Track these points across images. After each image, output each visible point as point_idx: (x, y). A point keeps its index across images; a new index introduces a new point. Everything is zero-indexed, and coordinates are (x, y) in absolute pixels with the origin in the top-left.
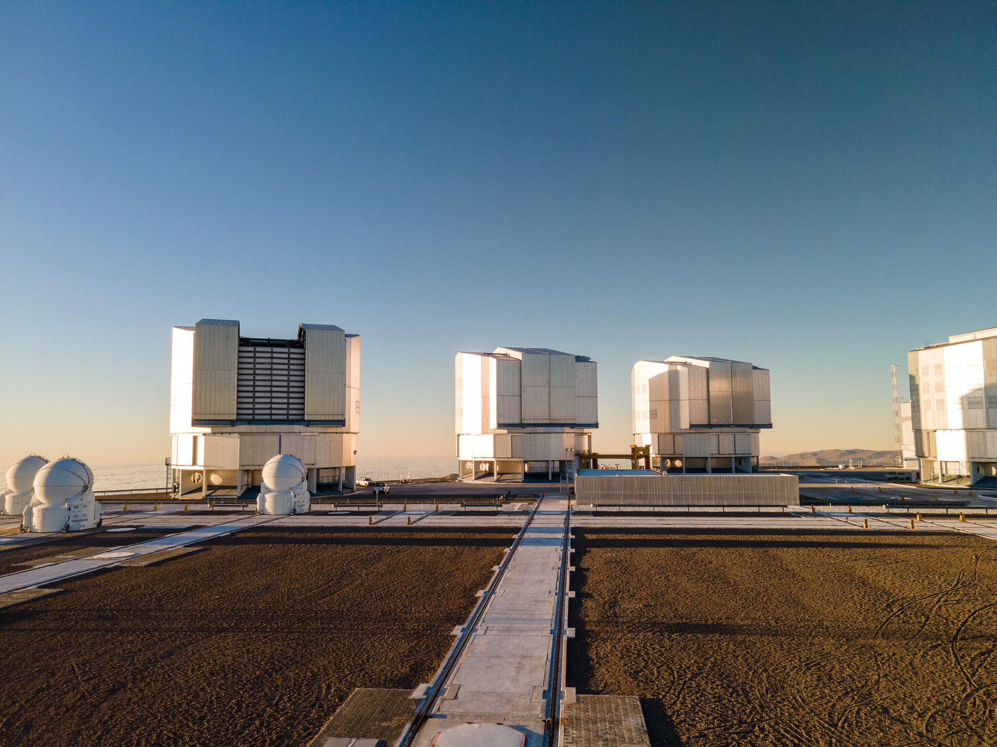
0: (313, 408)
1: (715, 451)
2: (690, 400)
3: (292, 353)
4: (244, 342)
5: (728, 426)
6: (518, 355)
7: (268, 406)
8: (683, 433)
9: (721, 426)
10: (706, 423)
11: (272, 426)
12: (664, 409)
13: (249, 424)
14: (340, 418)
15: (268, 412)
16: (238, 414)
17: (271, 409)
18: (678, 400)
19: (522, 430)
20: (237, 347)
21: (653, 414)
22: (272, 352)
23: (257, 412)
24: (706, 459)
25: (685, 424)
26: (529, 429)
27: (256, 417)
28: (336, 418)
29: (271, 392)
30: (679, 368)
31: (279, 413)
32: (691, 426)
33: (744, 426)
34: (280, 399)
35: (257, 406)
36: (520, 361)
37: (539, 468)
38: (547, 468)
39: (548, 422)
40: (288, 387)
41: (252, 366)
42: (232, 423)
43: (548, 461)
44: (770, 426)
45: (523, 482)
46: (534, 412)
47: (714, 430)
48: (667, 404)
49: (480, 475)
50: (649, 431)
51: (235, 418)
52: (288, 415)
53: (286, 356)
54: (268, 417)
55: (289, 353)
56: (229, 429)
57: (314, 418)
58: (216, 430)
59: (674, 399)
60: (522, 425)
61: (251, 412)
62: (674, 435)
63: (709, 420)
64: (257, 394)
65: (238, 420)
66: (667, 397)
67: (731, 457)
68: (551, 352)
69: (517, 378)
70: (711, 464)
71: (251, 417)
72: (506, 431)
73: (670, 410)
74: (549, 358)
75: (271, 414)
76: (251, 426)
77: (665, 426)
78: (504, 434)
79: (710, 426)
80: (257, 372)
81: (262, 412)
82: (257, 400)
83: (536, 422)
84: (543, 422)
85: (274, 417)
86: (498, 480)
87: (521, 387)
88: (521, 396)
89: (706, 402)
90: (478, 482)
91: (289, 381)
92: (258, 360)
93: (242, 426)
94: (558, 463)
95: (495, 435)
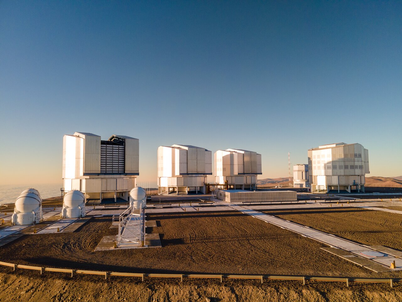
0: (128, 169)
1: (245, 182)
2: (238, 165)
3: (120, 147)
4: (103, 143)
5: (249, 174)
6: (187, 148)
7: (111, 168)
8: (236, 176)
9: (247, 174)
10: (243, 173)
11: (113, 175)
12: (228, 168)
13: (105, 175)
14: (137, 172)
15: (111, 170)
16: (101, 171)
17: (112, 169)
18: (233, 165)
19: (187, 176)
20: (100, 145)
21: (224, 169)
22: (113, 147)
23: (107, 170)
24: (242, 185)
25: (236, 172)
26: (190, 175)
27: (107, 172)
28: (136, 172)
29: (112, 162)
30: (234, 153)
31: (115, 171)
32: (239, 174)
33: (254, 174)
34: (116, 165)
35: (107, 168)
36: (187, 150)
37: (193, 189)
38: (196, 189)
39: (196, 173)
40: (119, 160)
41: (105, 152)
42: (98, 174)
43: (196, 187)
44: (261, 174)
45: (188, 194)
46: (192, 169)
47: (245, 175)
48: (229, 166)
49: (170, 192)
50: (222, 175)
51: (100, 173)
52: (118, 171)
53: (118, 148)
54: (111, 172)
55: (119, 147)
56: (97, 177)
57: (128, 172)
58: (91, 177)
59: (232, 164)
60: (188, 174)
61: (105, 170)
62: (232, 177)
63: (244, 172)
64: (107, 163)
65: (101, 173)
66: (230, 164)
67: (250, 185)
68: (197, 148)
69: (186, 157)
70: (243, 187)
71: (105, 172)
72: (182, 176)
73: (231, 168)
74: (197, 149)
75: (112, 171)
76: (106, 175)
77: (228, 173)
78: (181, 177)
79: (244, 174)
80: (107, 154)
81: (109, 170)
82: (107, 165)
83: (193, 173)
84: (195, 173)
85: (113, 172)
86: (178, 194)
87: (187, 160)
88: (187, 163)
89: (243, 165)
90: (170, 195)
91: (118, 158)
92: (107, 150)
93: (102, 176)
94: (199, 187)
95: (177, 177)
